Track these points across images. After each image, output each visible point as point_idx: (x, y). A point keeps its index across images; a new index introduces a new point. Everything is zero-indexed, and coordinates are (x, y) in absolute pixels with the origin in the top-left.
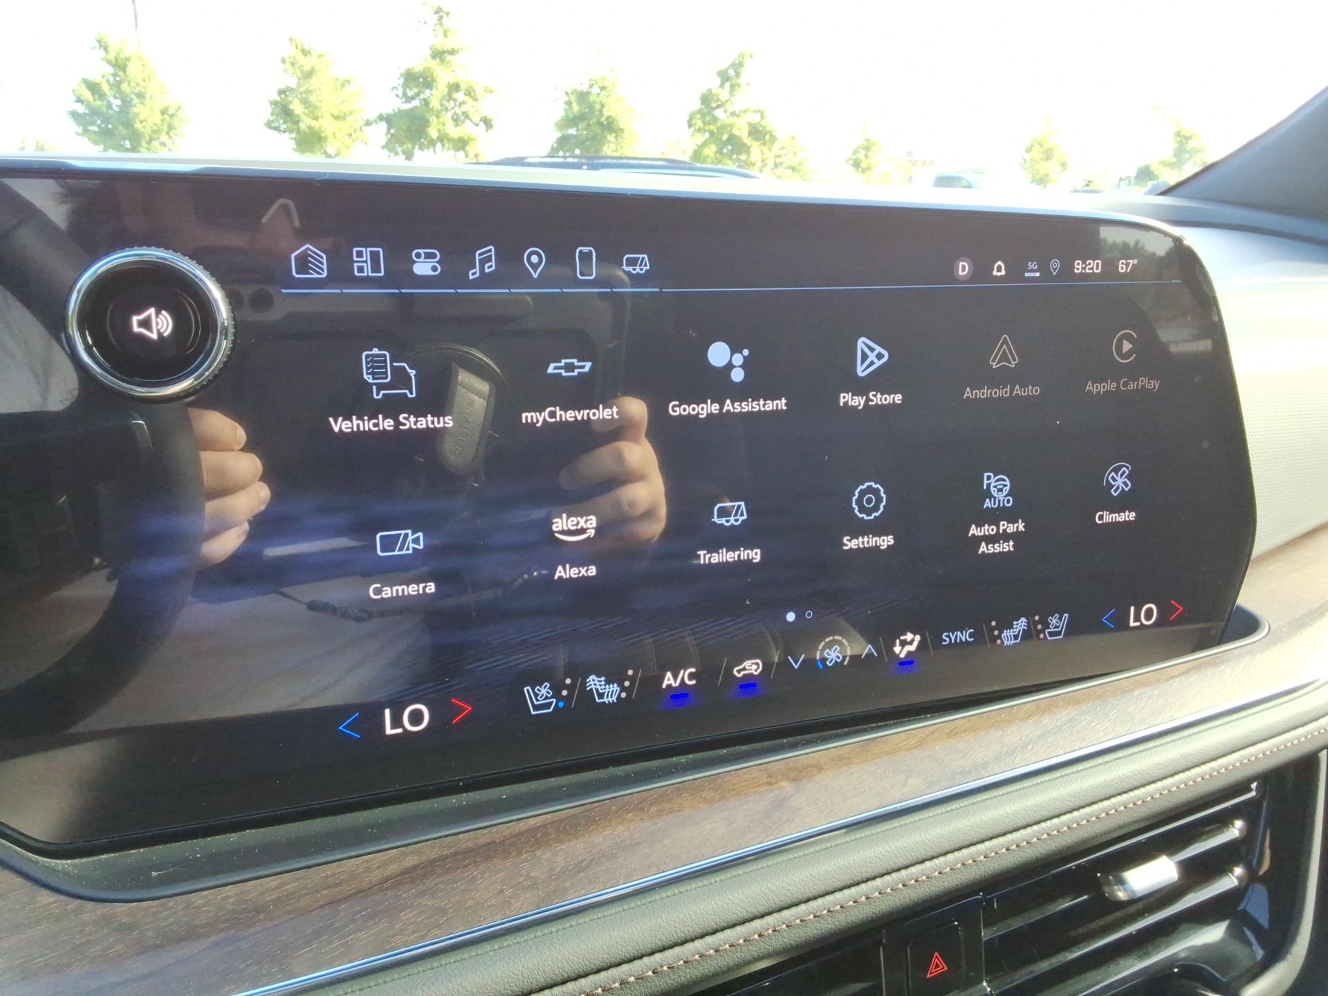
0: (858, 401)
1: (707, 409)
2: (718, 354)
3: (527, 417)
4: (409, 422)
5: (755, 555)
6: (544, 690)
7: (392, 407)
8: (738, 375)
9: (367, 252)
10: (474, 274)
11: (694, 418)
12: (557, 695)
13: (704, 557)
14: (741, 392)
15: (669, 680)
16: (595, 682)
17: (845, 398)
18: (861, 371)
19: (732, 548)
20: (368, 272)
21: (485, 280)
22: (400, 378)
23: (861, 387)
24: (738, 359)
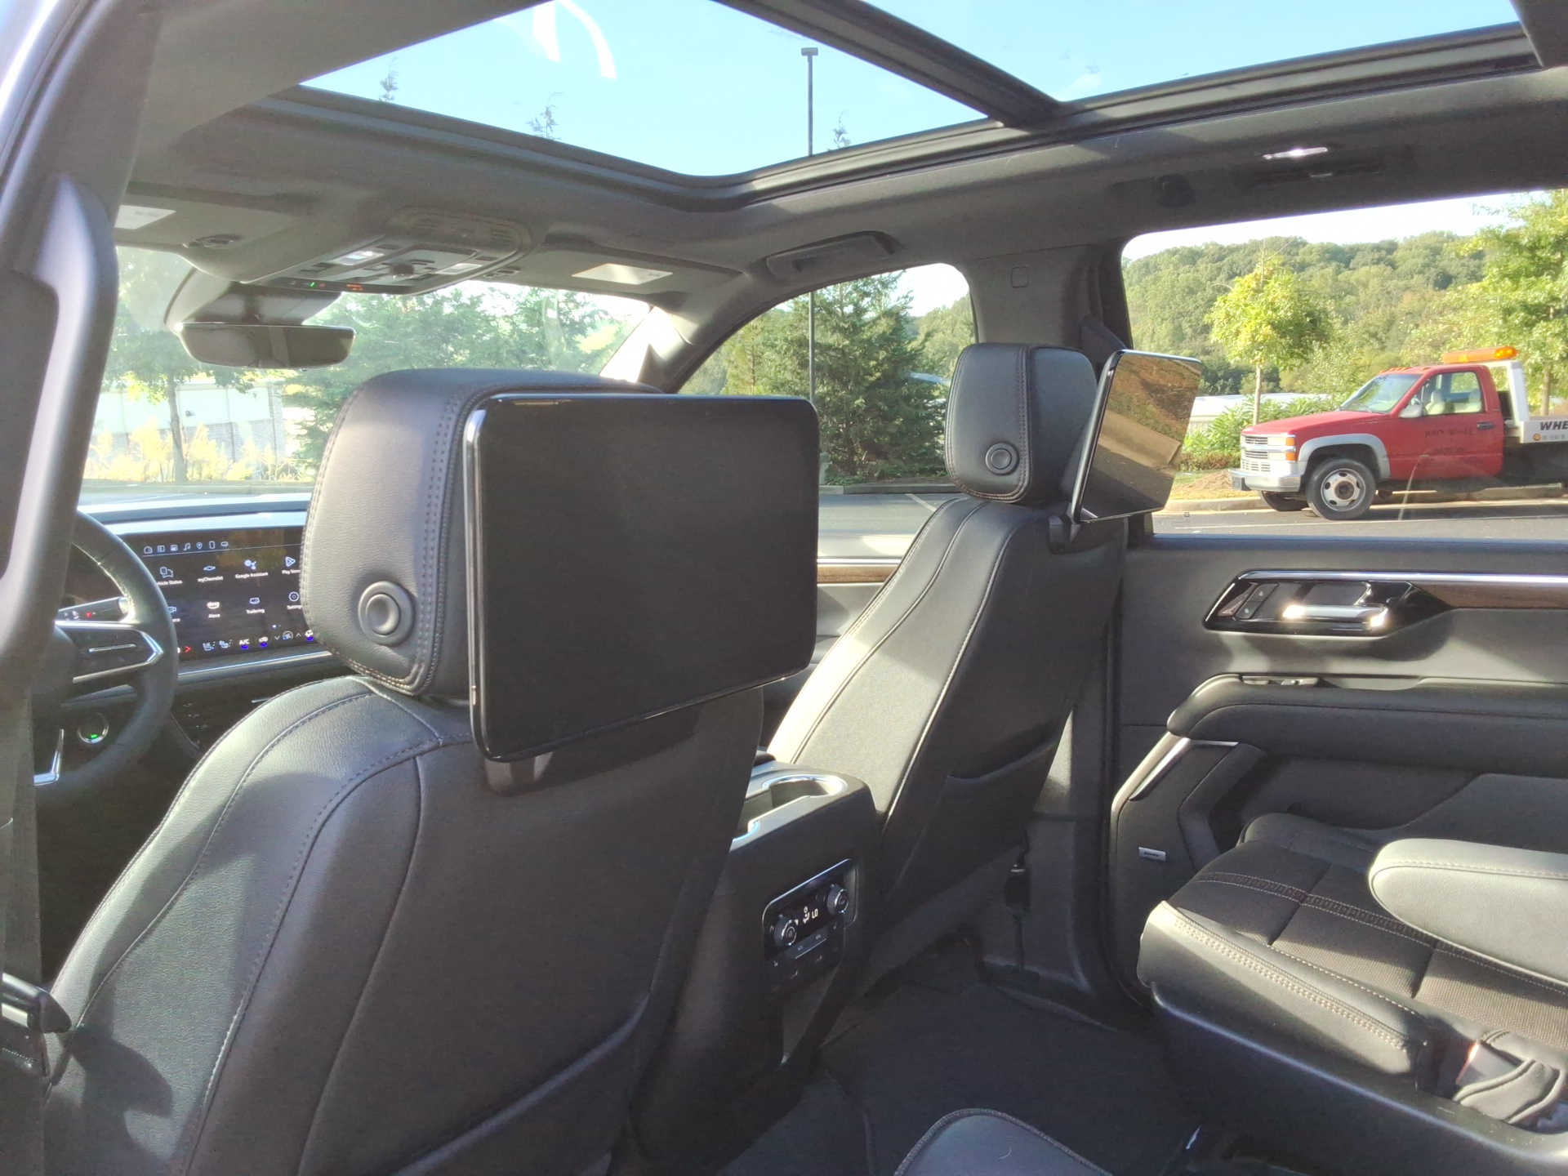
0: (288, 572)
1: (246, 576)
2: (248, 563)
3: (200, 580)
4: (171, 583)
5: (263, 611)
6: (208, 644)
7: (167, 579)
8: (254, 568)
9: (161, 546)
10: (185, 549)
11: (242, 579)
12: (211, 645)
13: (248, 612)
14: (254, 572)
15: (241, 643)
16: (221, 643)
17: (284, 572)
18: (288, 565)
19: (256, 609)
20: (161, 551)
21: (188, 550)
22: (169, 573)
23: (288, 569)
24: (253, 564)
